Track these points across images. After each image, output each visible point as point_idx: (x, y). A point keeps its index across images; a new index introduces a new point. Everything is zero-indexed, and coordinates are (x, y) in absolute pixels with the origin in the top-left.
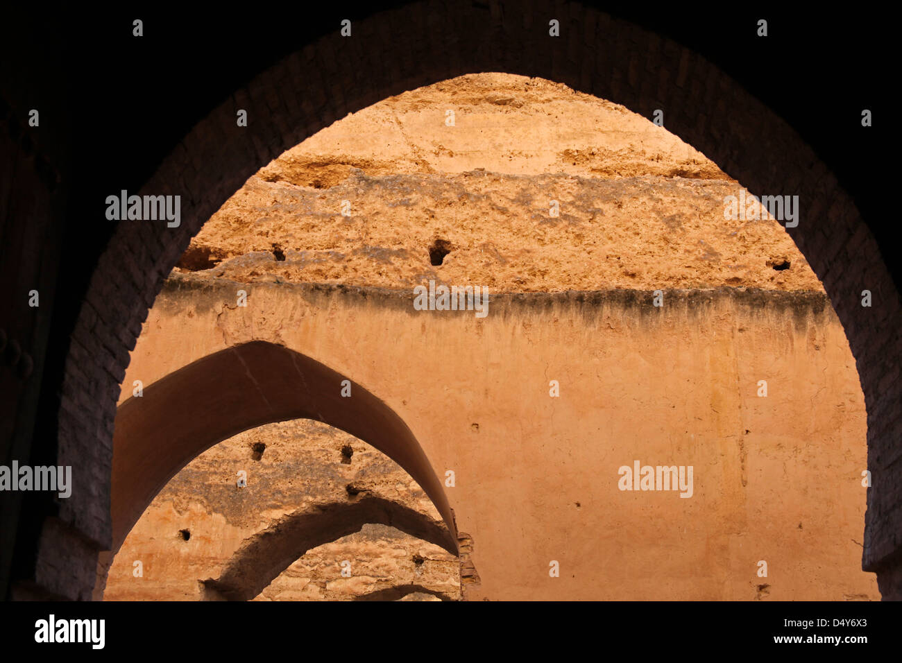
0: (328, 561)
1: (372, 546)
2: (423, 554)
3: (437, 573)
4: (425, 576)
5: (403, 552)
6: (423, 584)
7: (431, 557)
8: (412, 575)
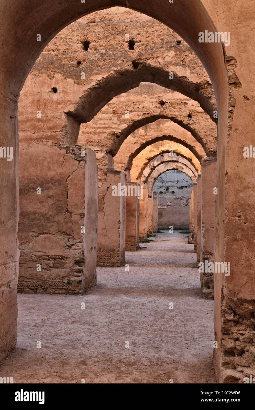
0: (120, 106)
1: (140, 98)
2: (164, 100)
3: (171, 109)
4: (166, 110)
5: (155, 100)
6: (165, 114)
7: (168, 102)
8: (159, 110)
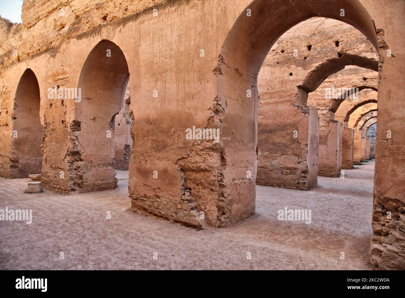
0: (338, 82)
1: (350, 77)
2: (366, 77)
3: (371, 82)
4: (367, 83)
5: (360, 77)
6: (367, 86)
7: (369, 78)
8: (363, 84)
